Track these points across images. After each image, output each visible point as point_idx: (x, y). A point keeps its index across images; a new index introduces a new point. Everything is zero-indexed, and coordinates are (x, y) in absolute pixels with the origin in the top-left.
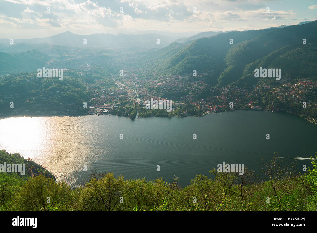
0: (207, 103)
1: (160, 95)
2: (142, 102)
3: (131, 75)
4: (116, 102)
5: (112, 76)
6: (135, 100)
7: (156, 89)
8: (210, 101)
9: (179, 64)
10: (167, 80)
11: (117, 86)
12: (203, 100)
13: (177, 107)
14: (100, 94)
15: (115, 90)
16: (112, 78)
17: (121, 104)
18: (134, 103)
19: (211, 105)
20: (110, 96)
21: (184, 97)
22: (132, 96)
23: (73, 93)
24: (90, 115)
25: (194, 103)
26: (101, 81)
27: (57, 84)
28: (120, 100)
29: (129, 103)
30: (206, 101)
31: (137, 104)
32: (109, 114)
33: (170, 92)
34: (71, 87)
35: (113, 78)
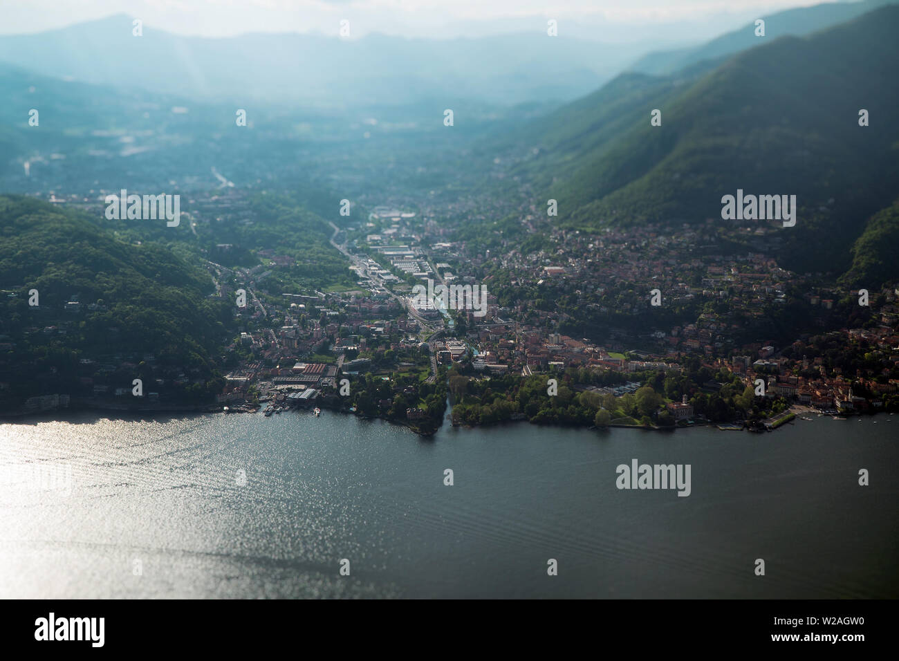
0: (793, 364)
1: (557, 320)
2: (471, 354)
3: (420, 230)
4: (351, 355)
5: (335, 235)
6: (440, 345)
7: (536, 294)
8: (811, 356)
9: (646, 178)
10: (589, 251)
11: (356, 278)
12: (769, 348)
13: (635, 379)
14: (277, 316)
15: (349, 297)
16: (332, 242)
17: (374, 361)
18: (433, 358)
19: (816, 375)
20: (323, 323)
21: (674, 333)
22: (424, 328)
23: (149, 309)
24: (228, 412)
25: (722, 363)
26: (282, 253)
27: (71, 267)
28: (369, 343)
29: (412, 359)
30: (785, 355)
31: (449, 362)
32: (317, 411)
33: (604, 309)
34: (140, 281)
35: (340, 240)
